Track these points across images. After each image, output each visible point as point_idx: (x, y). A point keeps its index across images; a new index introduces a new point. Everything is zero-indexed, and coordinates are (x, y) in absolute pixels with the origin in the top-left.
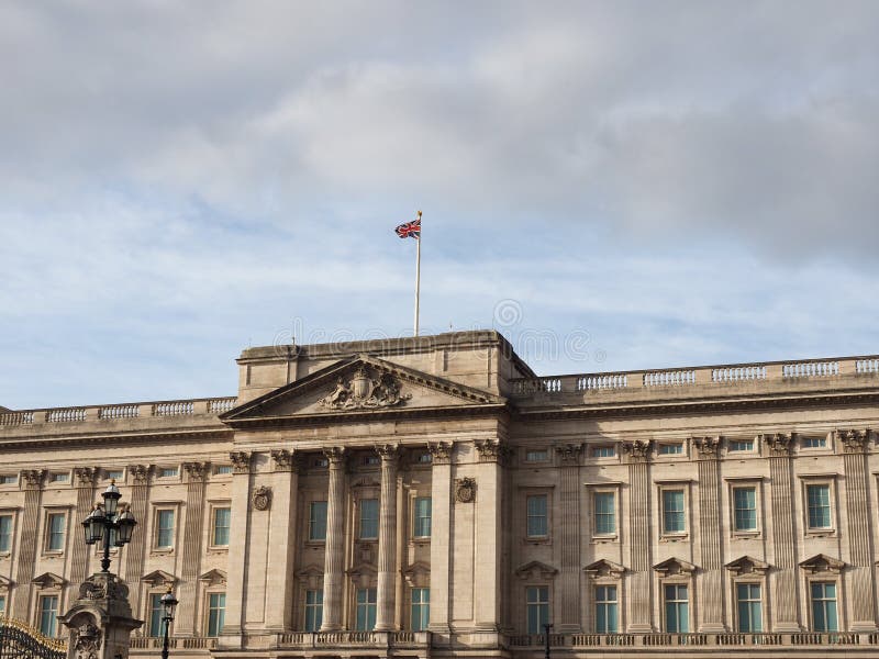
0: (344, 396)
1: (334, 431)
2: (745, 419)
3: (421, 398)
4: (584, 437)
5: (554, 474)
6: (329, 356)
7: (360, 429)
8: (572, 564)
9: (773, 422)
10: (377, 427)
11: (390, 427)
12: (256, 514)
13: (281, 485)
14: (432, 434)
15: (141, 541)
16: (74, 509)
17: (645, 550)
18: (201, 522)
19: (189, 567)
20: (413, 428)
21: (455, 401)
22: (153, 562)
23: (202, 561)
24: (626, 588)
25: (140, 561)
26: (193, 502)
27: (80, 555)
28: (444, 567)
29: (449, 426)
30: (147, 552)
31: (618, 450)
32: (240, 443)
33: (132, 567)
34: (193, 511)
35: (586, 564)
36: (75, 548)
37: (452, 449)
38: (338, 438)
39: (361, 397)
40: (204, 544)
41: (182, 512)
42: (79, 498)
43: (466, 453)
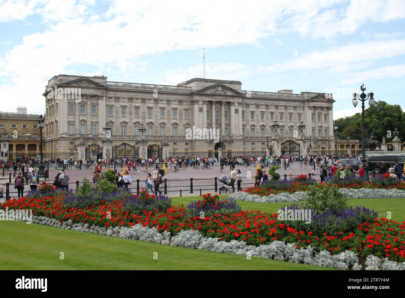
0: (217, 91)
1: (214, 97)
2: (273, 102)
3: (229, 93)
4: (250, 102)
5: (245, 108)
6: (215, 82)
7: (219, 97)
9: (276, 103)
10: (222, 97)
11: (224, 98)
12: (200, 112)
13: (205, 107)
14: (231, 100)
15: (170, 116)
16: (154, 108)
17: (259, 123)
18: (182, 113)
19: (181, 122)
20: (228, 99)
21: (235, 95)
22: (173, 120)
23: (183, 121)
24: (256, 129)
25: (170, 120)
26: (181, 108)
27: (156, 118)
28: (234, 125)
29: (234, 99)
30: (171, 118)
31: (255, 105)
32: (196, 98)
33: (169, 121)
34: (181, 110)
35: (250, 125)
36: (155, 116)
37: (234, 103)
38: (215, 99)
39: (219, 91)
40: (184, 117)
41: (178, 110)
42: (155, 105)
43: (236, 104)
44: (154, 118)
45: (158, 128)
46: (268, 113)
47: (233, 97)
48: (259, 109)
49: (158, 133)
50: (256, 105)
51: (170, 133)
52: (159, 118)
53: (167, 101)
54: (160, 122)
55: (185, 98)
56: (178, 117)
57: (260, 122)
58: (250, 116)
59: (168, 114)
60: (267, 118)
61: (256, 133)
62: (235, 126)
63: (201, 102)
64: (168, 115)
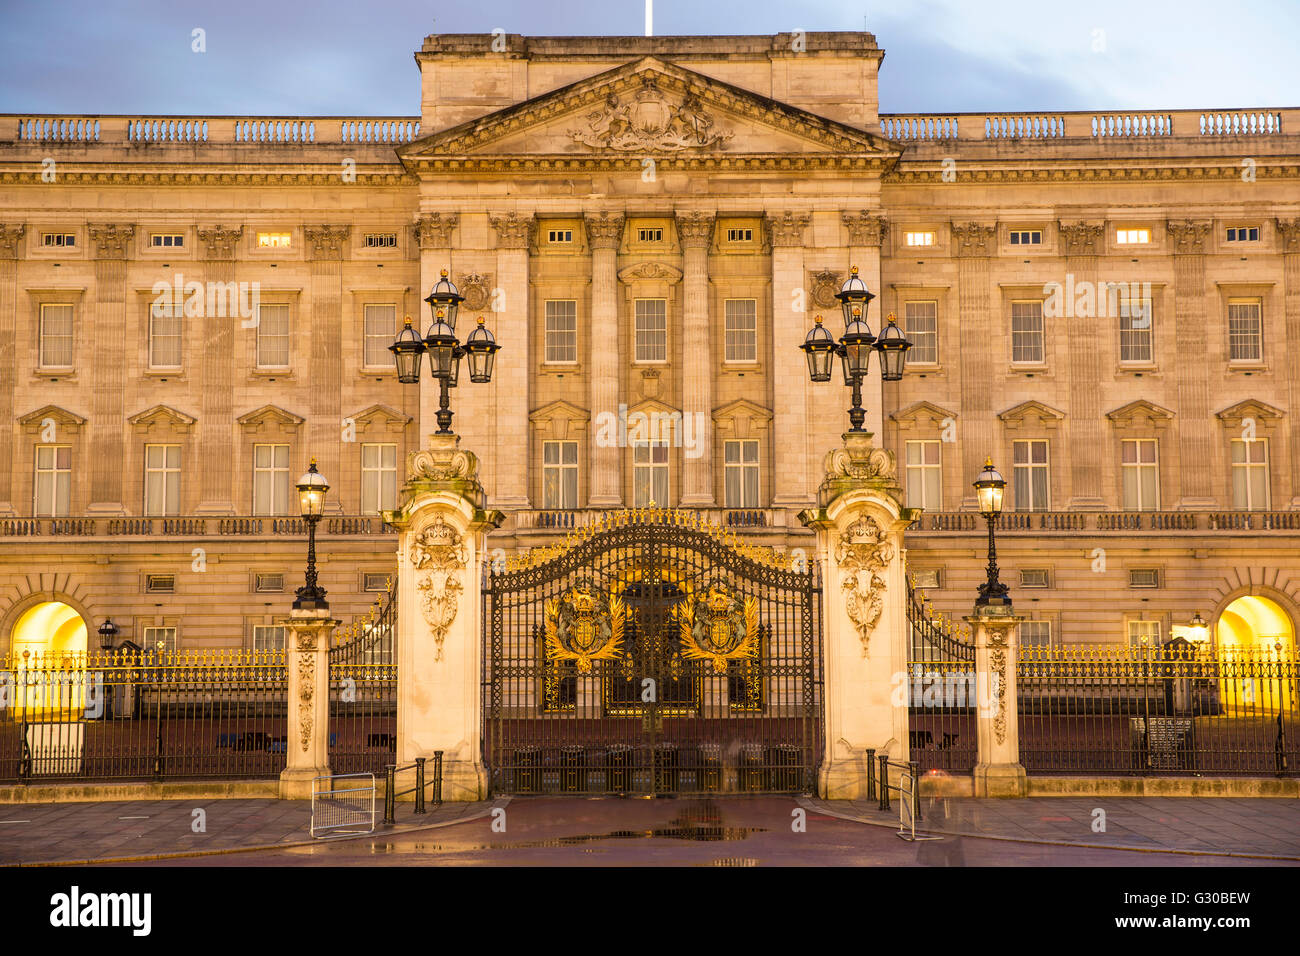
0: (623, 126)
1: (600, 181)
3: (751, 138)
4: (997, 212)
5: (950, 268)
8: (979, 407)
9: (1293, 200)
10: (676, 180)
11: (702, 184)
13: (513, 272)
15: (230, 356)
16: (89, 296)
17: (1094, 389)
18: (339, 327)
19: (326, 400)
20: (741, 188)
21: (809, 146)
22: (257, 391)
23: (347, 391)
24: (1063, 443)
25: (230, 389)
26: (326, 293)
27: (110, 377)
28: (800, 409)
29: (798, 187)
30: (241, 374)
31: (1051, 234)
32: (438, 196)
33: (217, 399)
34: (327, 308)
35: (1000, 406)
36: (99, 364)
37: (805, 222)
38: (614, 193)
39: (650, 131)
40: (351, 364)
41: (305, 307)
42: (100, 278)
43: (827, 230)
44: (85, 375)
45: (122, 453)
46: (1201, 293)
47: (789, 167)
48: (1102, 264)
49: (116, 498)
50: (1063, 231)
51: (228, 491)
52: (133, 373)
53: (203, 236)
54: (141, 406)
55: (362, 205)
56: (301, 364)
57: (1108, 384)
58: (1000, 331)
59: (215, 339)
60: (1183, 347)
61: (1066, 482)
62: (811, 417)
63: (474, 233)
64: (212, 346)
